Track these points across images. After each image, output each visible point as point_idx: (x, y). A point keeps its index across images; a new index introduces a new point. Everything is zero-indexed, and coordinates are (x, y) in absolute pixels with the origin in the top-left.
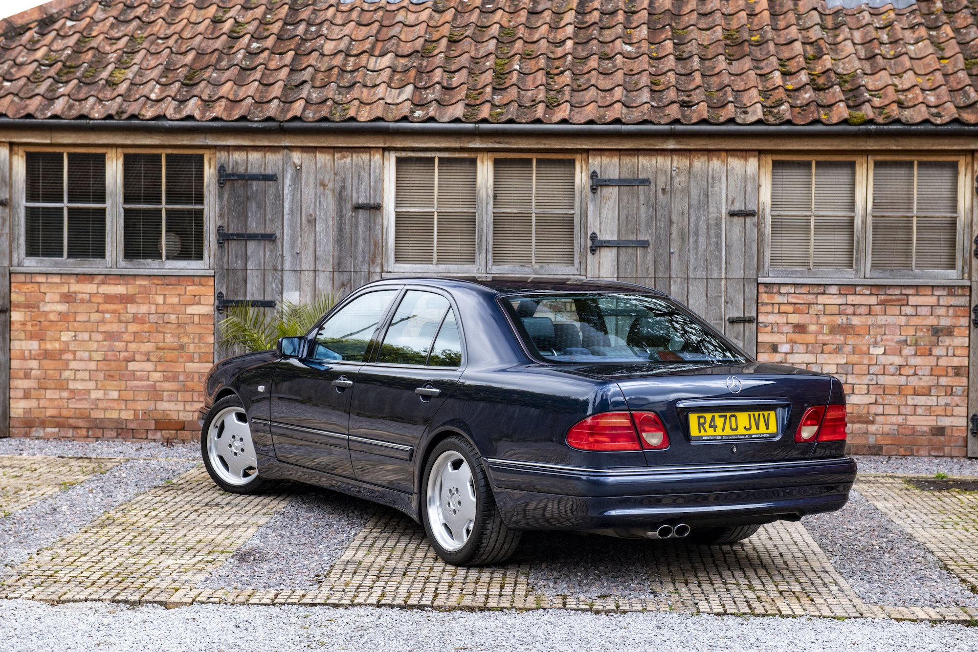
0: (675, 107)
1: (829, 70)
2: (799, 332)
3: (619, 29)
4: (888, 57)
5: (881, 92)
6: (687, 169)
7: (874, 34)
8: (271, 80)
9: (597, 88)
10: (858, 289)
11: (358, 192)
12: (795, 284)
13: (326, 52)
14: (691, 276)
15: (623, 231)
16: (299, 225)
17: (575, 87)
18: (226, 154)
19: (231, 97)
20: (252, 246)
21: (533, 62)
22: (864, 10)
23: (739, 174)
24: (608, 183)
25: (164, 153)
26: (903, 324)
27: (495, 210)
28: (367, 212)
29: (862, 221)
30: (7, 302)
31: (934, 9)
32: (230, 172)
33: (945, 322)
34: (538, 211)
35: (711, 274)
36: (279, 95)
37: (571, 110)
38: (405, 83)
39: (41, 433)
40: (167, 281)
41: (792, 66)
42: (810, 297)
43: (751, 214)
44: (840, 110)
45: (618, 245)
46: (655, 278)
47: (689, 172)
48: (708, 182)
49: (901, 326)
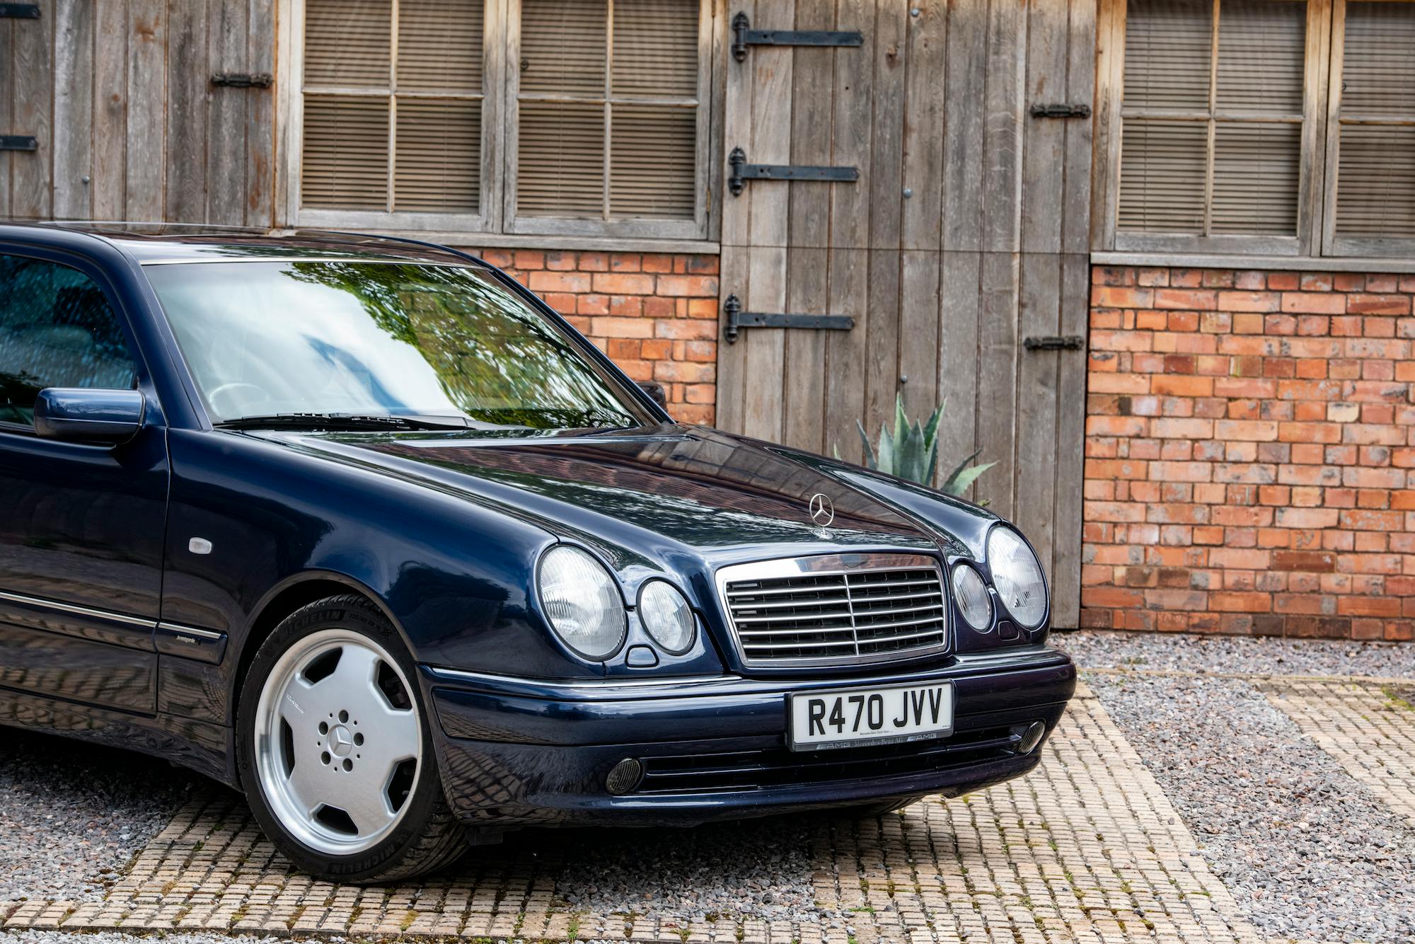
2: (1176, 372)
6: (943, 13)
10: (1306, 280)
11: (221, 49)
12: (1170, 268)
14: (947, 246)
15: (802, 147)
16: (88, 118)
23: (1056, 24)
24: (771, 40)
26: (1400, 357)
27: (524, 96)
28: (242, 93)
29: (1318, 133)
34: (616, 99)
35: (991, 244)
42: (1202, 295)
43: (1080, 114)
45: (790, 178)
46: (869, 250)
47: (947, 20)
48: (986, 42)
49: (1395, 361)
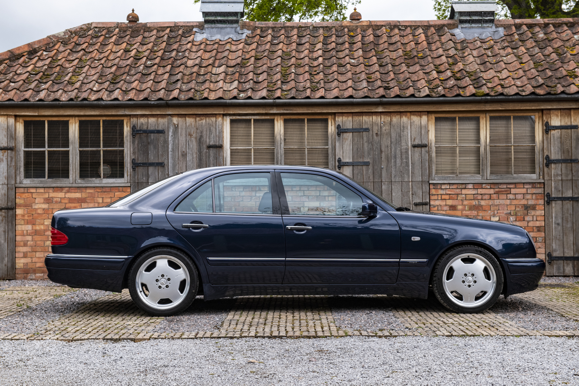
0: (381, 89)
1: (462, 69)
2: (452, 210)
3: (347, 51)
4: (493, 63)
5: (491, 80)
6: (389, 122)
7: (484, 52)
8: (160, 80)
9: (338, 81)
10: (484, 185)
11: (209, 139)
12: (449, 184)
13: (188, 65)
14: (393, 180)
15: (355, 157)
16: (177, 157)
17: (326, 80)
18: (136, 119)
19: (138, 88)
20: (151, 169)
21: (302, 68)
22: (477, 40)
23: (417, 124)
24: (346, 131)
25: (101, 119)
27: (285, 147)
28: (215, 149)
29: (484, 149)
30: (14, 203)
31: (514, 39)
32: (139, 129)
33: (531, 202)
34: (308, 147)
35: (404, 179)
36: (165, 87)
37: (325, 92)
38: (233, 80)
39: (33, 277)
40: (104, 190)
41: (442, 68)
42: (457, 190)
43: (425, 146)
44: (471, 89)
45: (352, 164)
46: (373, 182)
47: (390, 124)
48: (400, 129)
49: (507, 205)
